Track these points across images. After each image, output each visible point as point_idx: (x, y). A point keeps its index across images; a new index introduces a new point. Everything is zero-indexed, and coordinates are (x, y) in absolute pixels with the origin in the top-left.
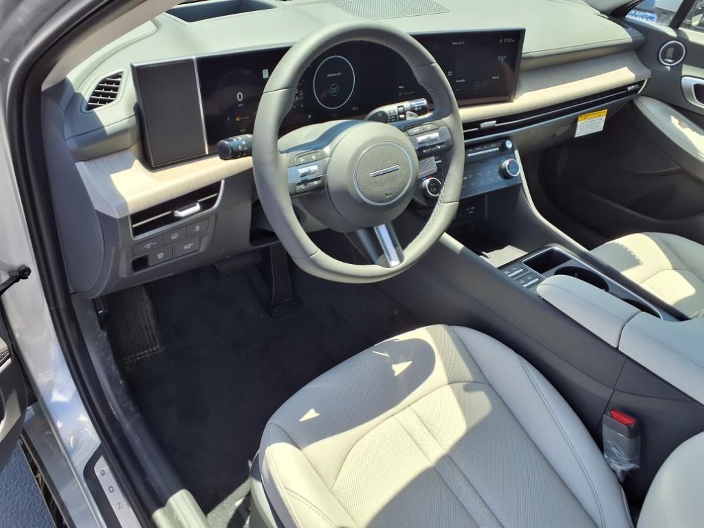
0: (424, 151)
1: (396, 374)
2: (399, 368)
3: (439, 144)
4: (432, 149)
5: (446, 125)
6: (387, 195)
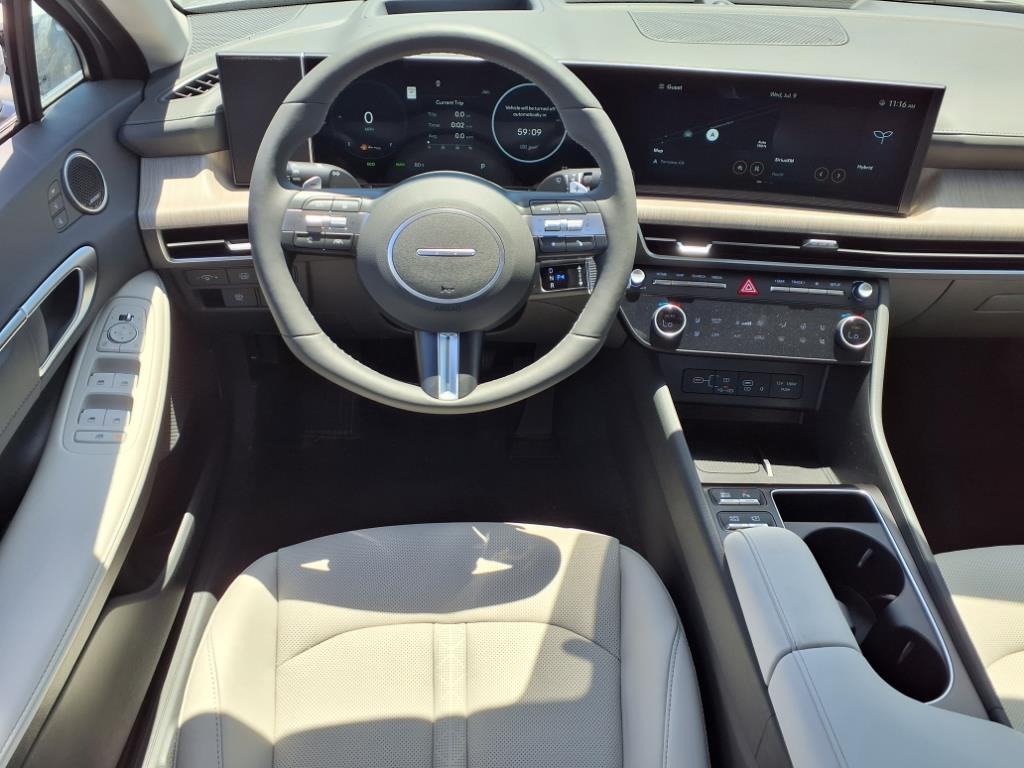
0: (553, 244)
1: (475, 572)
2: (484, 566)
3: (582, 239)
4: (568, 244)
5: (600, 211)
6: (443, 289)
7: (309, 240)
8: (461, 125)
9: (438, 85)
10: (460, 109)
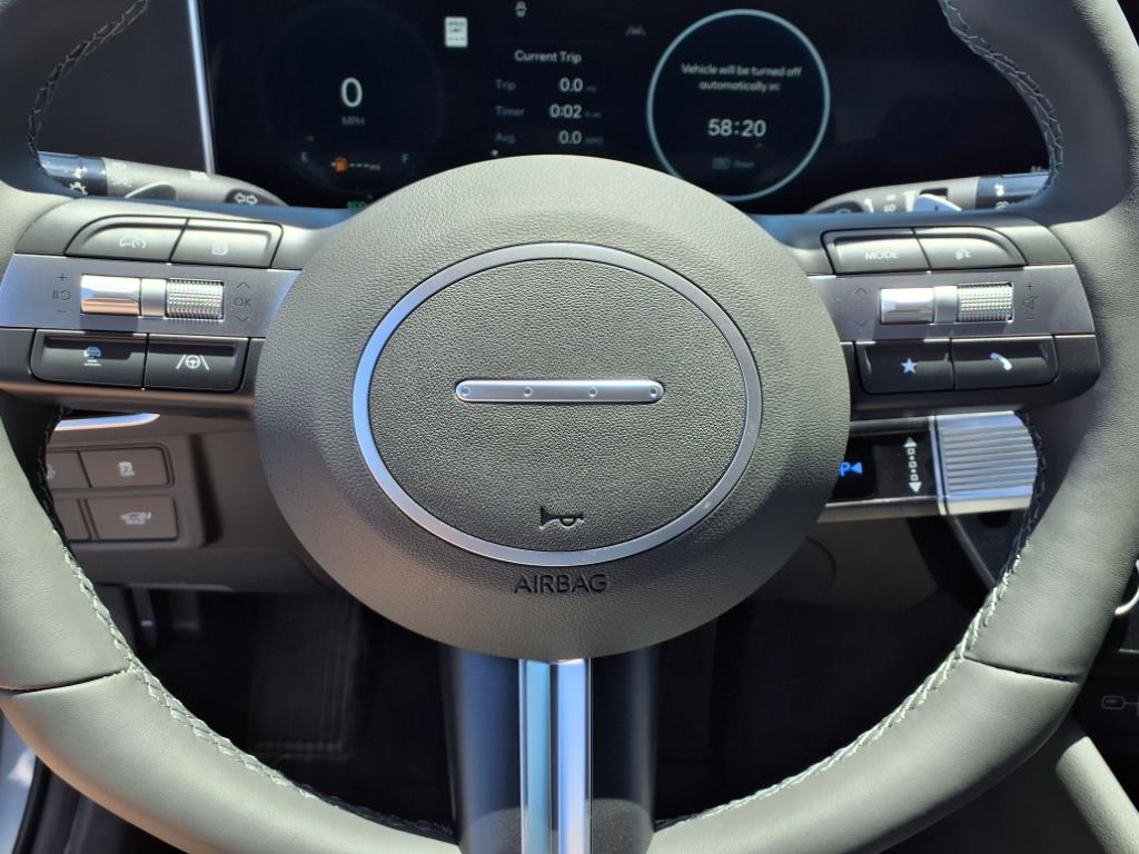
0: (909, 366)
3: (1009, 350)
4: (960, 364)
5: (1073, 259)
6: (545, 516)
7: (88, 358)
8: (572, 112)
9: (521, 14)
10: (571, 71)
